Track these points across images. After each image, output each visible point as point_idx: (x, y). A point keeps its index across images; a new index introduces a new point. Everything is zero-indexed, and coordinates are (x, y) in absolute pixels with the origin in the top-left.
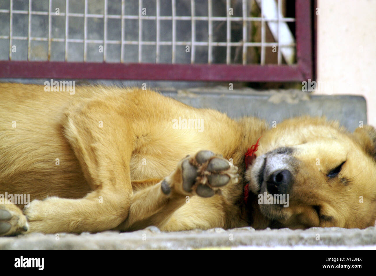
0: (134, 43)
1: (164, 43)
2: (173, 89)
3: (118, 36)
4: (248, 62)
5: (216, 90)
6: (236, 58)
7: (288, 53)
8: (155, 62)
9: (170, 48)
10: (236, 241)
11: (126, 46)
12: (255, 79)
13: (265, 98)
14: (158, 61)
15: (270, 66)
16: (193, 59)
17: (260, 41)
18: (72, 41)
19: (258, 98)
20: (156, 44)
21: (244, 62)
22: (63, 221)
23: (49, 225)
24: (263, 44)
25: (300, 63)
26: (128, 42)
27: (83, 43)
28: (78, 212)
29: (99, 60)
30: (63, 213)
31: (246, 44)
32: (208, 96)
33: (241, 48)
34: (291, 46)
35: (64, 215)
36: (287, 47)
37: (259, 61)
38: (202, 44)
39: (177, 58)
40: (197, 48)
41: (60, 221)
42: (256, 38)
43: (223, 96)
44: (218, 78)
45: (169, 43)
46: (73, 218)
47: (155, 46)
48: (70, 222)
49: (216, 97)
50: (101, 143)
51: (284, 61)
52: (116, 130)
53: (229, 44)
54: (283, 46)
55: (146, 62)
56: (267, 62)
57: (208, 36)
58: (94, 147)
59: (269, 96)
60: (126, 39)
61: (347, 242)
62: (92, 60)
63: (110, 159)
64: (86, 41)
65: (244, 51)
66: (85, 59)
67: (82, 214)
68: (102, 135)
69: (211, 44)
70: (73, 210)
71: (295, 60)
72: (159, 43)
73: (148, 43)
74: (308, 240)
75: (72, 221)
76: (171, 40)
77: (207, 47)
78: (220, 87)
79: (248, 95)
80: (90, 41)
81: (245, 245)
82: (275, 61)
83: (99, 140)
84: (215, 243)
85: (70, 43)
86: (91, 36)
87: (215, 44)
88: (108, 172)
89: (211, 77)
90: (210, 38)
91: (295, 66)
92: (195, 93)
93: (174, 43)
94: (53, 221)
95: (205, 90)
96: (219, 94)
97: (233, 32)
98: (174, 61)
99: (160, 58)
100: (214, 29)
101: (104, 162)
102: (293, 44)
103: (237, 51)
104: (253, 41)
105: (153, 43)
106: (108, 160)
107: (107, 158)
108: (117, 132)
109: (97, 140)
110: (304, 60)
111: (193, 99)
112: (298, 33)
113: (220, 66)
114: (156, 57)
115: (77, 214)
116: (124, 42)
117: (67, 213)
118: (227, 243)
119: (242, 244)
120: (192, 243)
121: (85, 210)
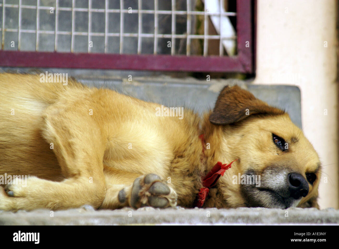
0: (84, 34)
1: (112, 35)
2: (118, 77)
3: (69, 28)
4: (191, 53)
5: (160, 79)
6: (180, 49)
7: (229, 45)
8: (104, 52)
9: (118, 39)
10: (159, 219)
11: (76, 37)
12: (198, 69)
13: (205, 87)
14: (106, 51)
15: (213, 57)
16: (139, 49)
17: (203, 34)
18: (25, 31)
19: (198, 87)
20: (105, 35)
21: (188, 53)
22: (42, 200)
23: (30, 202)
24: (206, 37)
25: (240, 54)
26: (78, 33)
27: (36, 34)
28: (57, 193)
29: (51, 50)
30: (45, 193)
31: (189, 36)
32: (152, 85)
33: (185, 40)
34: (232, 39)
35: (45, 195)
36: (228, 39)
37: (202, 53)
38: (148, 35)
39: (124, 49)
40: (144, 39)
41: (40, 200)
42: (200, 31)
43: (166, 84)
44: (163, 68)
45: (117, 35)
46: (52, 199)
47: (104, 37)
48: (48, 203)
49: (158, 85)
50: (78, 139)
51: (225, 53)
52: (93, 130)
53: (174, 36)
54: (225, 39)
55: (95, 52)
56: (209, 53)
57: (154, 28)
58: (72, 142)
59: (209, 85)
60: (76, 30)
61: (264, 220)
62: (45, 50)
63: (87, 153)
64: (38, 32)
65: (188, 42)
66: (38, 49)
67: (60, 196)
68: (80, 132)
69: (157, 36)
70: (53, 191)
71: (236, 52)
72: (107, 34)
73: (97, 34)
74: (228, 219)
75: (50, 202)
76: (119, 32)
77: (152, 39)
78: (163, 76)
79: (190, 84)
80: (42, 32)
81: (169, 222)
82: (217, 52)
83: (77, 137)
84: (140, 220)
85: (23, 34)
86: (44, 27)
87: (161, 36)
88: (85, 163)
89: (156, 67)
90: (156, 30)
91: (235, 58)
92: (140, 81)
93: (122, 34)
94: (34, 199)
95: (150, 79)
96: (161, 82)
97: (178, 25)
98: (121, 52)
99: (109, 48)
100: (159, 22)
101: (80, 155)
102: (234, 37)
103: (181, 42)
104: (197, 33)
105: (102, 34)
106: (85, 154)
107: (84, 152)
108: (93, 132)
109: (75, 136)
110: (244, 52)
111: (138, 87)
112: (239, 26)
113: (165, 57)
114: (104, 47)
115: (56, 196)
116: (74, 33)
117: (48, 194)
118: (151, 220)
119: (165, 221)
120: (118, 220)
121: (64, 193)
